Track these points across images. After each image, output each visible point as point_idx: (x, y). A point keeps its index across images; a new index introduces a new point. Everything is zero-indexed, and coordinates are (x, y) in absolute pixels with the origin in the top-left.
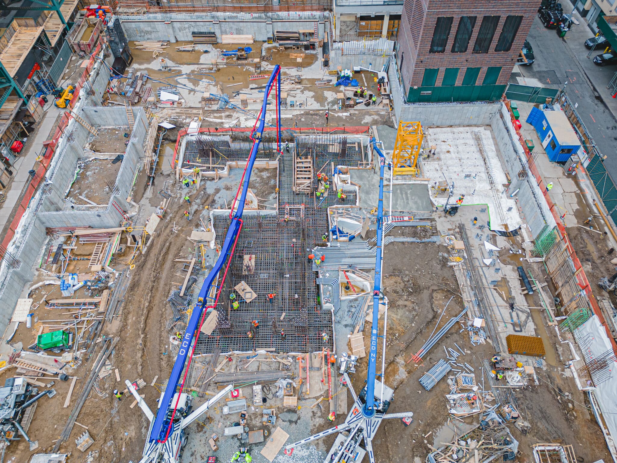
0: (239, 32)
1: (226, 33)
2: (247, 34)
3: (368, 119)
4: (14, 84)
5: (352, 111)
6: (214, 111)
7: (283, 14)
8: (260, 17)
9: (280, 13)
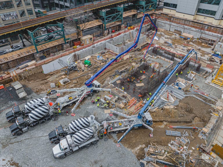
0: (189, 33)
1: (185, 33)
2: (191, 35)
3: (216, 67)
4: (122, 18)
5: (212, 63)
6: (165, 46)
7: (207, 32)
8: (198, 31)
9: (206, 32)
